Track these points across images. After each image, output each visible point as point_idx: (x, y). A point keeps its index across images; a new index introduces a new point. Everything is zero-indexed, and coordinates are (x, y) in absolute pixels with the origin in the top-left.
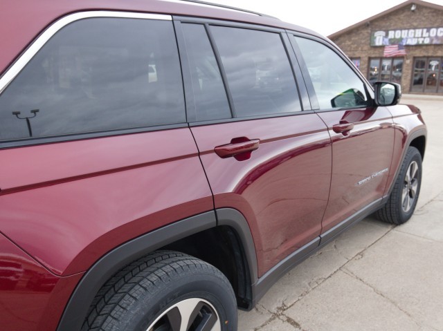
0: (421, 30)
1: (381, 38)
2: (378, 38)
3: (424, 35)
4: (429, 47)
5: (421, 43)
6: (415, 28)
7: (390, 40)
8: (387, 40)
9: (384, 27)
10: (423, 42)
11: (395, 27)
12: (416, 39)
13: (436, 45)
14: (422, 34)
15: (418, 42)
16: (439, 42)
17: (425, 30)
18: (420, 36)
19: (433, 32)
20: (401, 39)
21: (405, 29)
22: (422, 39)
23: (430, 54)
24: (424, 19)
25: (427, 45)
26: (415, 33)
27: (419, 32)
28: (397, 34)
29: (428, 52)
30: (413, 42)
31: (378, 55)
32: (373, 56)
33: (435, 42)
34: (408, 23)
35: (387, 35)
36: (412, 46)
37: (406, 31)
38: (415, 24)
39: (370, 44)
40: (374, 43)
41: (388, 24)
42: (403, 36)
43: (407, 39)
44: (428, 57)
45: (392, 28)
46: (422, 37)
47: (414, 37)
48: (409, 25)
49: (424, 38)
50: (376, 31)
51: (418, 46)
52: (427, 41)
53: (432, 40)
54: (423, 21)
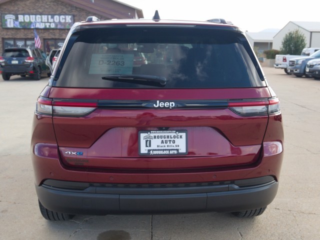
0: (46, 16)
1: (12, 20)
2: (8, 21)
3: (50, 21)
4: (55, 31)
5: (48, 27)
6: (41, 14)
7: (20, 23)
8: (17, 23)
9: (13, 11)
10: (50, 26)
11: (23, 12)
12: (44, 24)
13: (60, 29)
14: (48, 20)
15: (46, 26)
16: (62, 27)
17: (50, 17)
18: (46, 21)
19: (57, 18)
20: (30, 23)
21: (33, 14)
22: (49, 24)
23: (57, 37)
24: (47, 7)
25: (53, 29)
26: (42, 18)
27: (45, 18)
28: (27, 18)
29: (55, 35)
30: (42, 26)
31: (11, 37)
32: (6, 37)
33: (59, 27)
34: (34, 9)
35: (17, 19)
36: (41, 29)
37: (34, 16)
38: (40, 11)
39: (2, 26)
40: (6, 25)
41: (16, 8)
42: (32, 21)
43: (35, 23)
44: (56, 39)
45: (20, 12)
46: (48, 22)
47: (42, 22)
48: (35, 11)
49: (50, 23)
50: (6, 14)
51: (45, 29)
52: (53, 26)
53: (56, 25)
54: (47, 8)
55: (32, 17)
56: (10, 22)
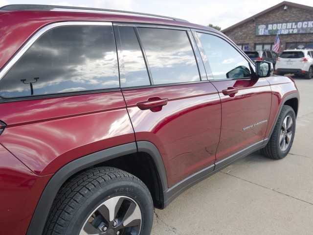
0: (291, 24)
1: (263, 29)
2: (261, 30)
3: (293, 27)
4: (297, 36)
5: (291, 32)
6: (287, 22)
7: (269, 31)
8: (267, 31)
9: (265, 22)
10: (293, 32)
11: (273, 22)
12: (288, 30)
13: (302, 34)
14: (292, 26)
15: (289, 32)
16: (304, 32)
17: (294, 24)
18: (290, 28)
19: (300, 25)
20: (277, 30)
21: (280, 23)
22: (292, 30)
23: (298, 41)
24: (293, 15)
25: (295, 34)
26: (287, 26)
27: (289, 25)
28: (275, 27)
29: (296, 39)
30: (286, 32)
31: (261, 42)
32: (258, 42)
33: (301, 32)
34: (282, 18)
35: (267, 27)
36: (285, 35)
37: (281, 24)
38: (287, 19)
39: (255, 34)
40: (258, 33)
41: (268, 19)
42: (278, 28)
43: (281, 30)
44: (297, 43)
45: (271, 22)
46: (292, 28)
47: (286, 29)
48: (282, 20)
49: (294, 29)
50: (259, 25)
51: (289, 35)
52: (295, 31)
53: (299, 31)
54: (292, 17)
55: (279, 25)
56: (262, 30)
